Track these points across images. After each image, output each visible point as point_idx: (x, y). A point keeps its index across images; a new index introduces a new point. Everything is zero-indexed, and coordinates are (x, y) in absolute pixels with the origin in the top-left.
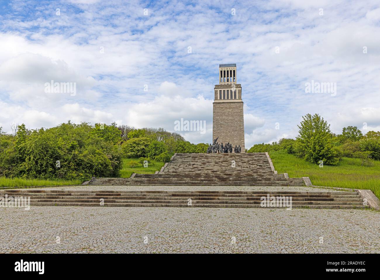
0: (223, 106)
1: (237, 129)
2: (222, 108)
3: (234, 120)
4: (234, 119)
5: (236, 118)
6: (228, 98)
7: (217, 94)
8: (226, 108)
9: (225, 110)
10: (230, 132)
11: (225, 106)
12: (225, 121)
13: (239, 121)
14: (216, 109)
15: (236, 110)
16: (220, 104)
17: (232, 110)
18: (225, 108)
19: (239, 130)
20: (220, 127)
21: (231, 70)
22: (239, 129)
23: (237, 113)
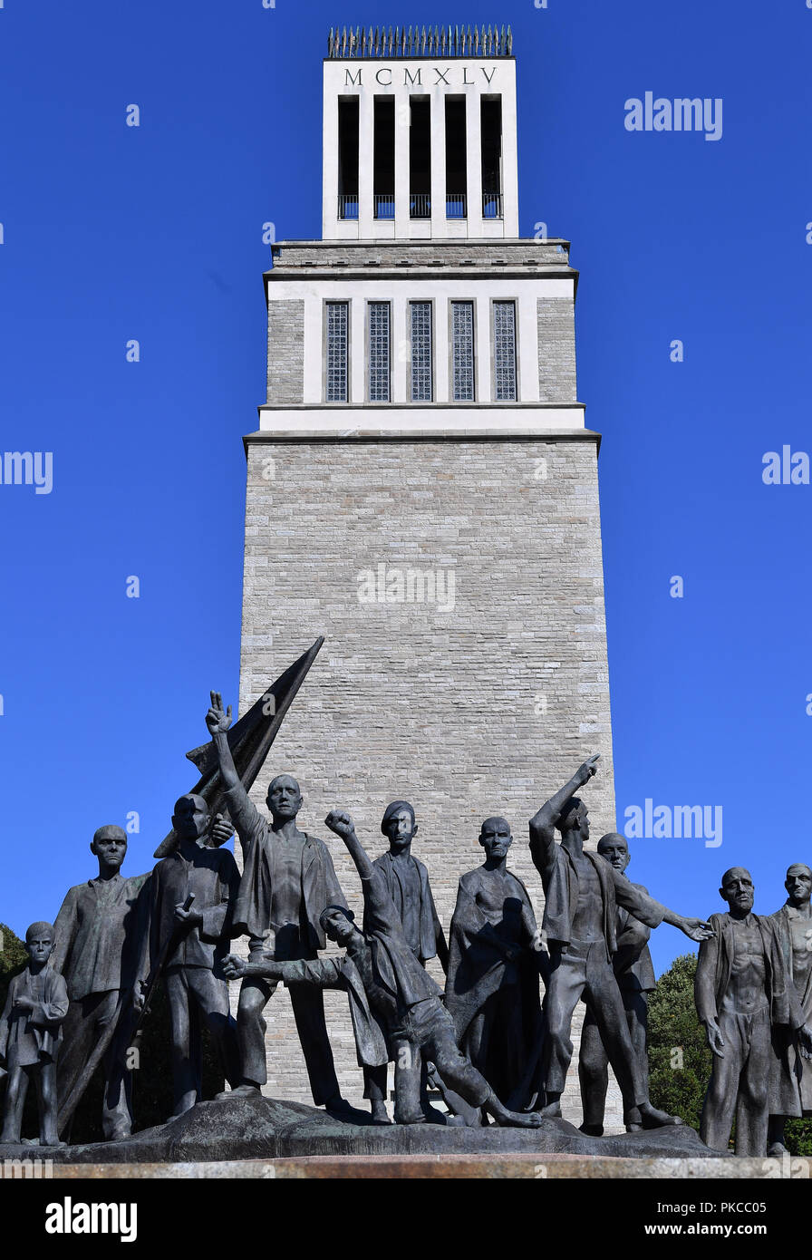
0: (357, 482)
1: (531, 747)
2: (351, 497)
3: (488, 637)
4: (493, 627)
5: (524, 615)
6: (422, 387)
7: (300, 337)
8: (402, 499)
9: (387, 522)
10: (439, 779)
11: (391, 477)
12: (392, 651)
13: (550, 658)
14: (287, 508)
15: (520, 527)
16: (326, 452)
17: (464, 521)
18: (385, 499)
19: (548, 756)
20: (326, 721)
21: (456, 89)
22: (555, 746)
23: (534, 557)
